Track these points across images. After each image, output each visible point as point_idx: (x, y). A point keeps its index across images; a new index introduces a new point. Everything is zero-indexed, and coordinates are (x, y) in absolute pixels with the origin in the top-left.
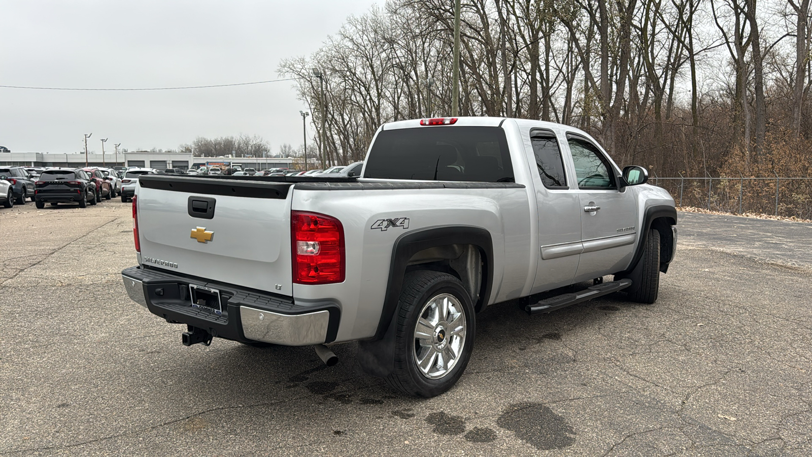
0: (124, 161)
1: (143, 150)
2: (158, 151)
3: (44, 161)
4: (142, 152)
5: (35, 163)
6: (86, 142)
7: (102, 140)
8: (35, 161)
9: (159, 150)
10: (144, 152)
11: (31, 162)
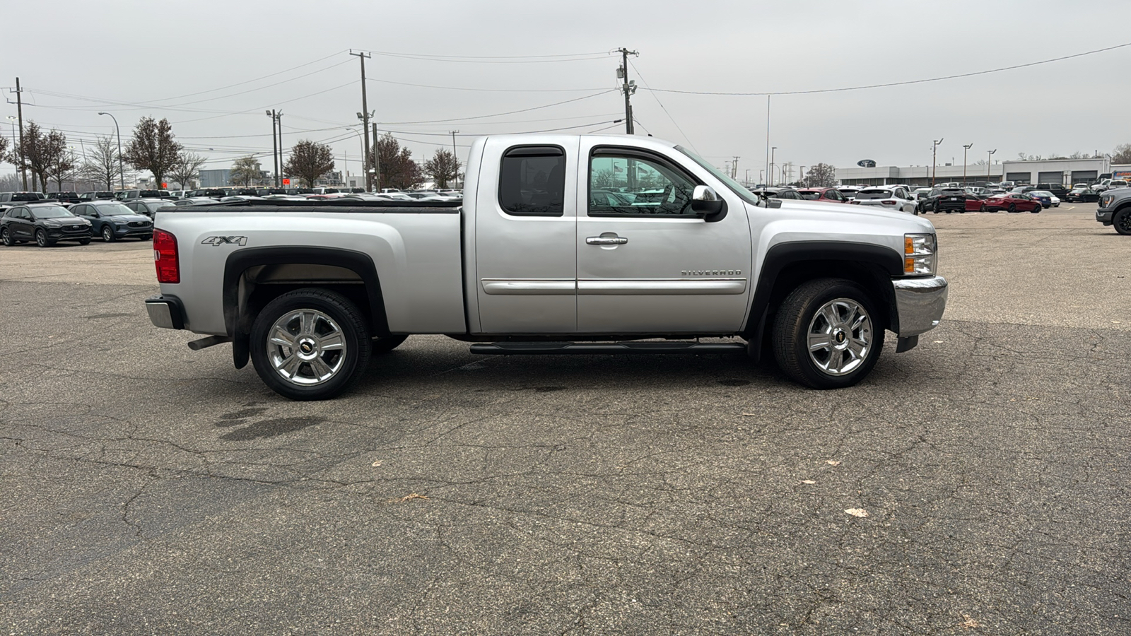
0: (1002, 174)
1: (1060, 157)
2: (1082, 157)
3: (900, 177)
4: (1057, 159)
5: (887, 179)
6: (934, 151)
7: (965, 146)
8: (888, 177)
9: (1084, 156)
10: (1060, 158)
11: (883, 179)
